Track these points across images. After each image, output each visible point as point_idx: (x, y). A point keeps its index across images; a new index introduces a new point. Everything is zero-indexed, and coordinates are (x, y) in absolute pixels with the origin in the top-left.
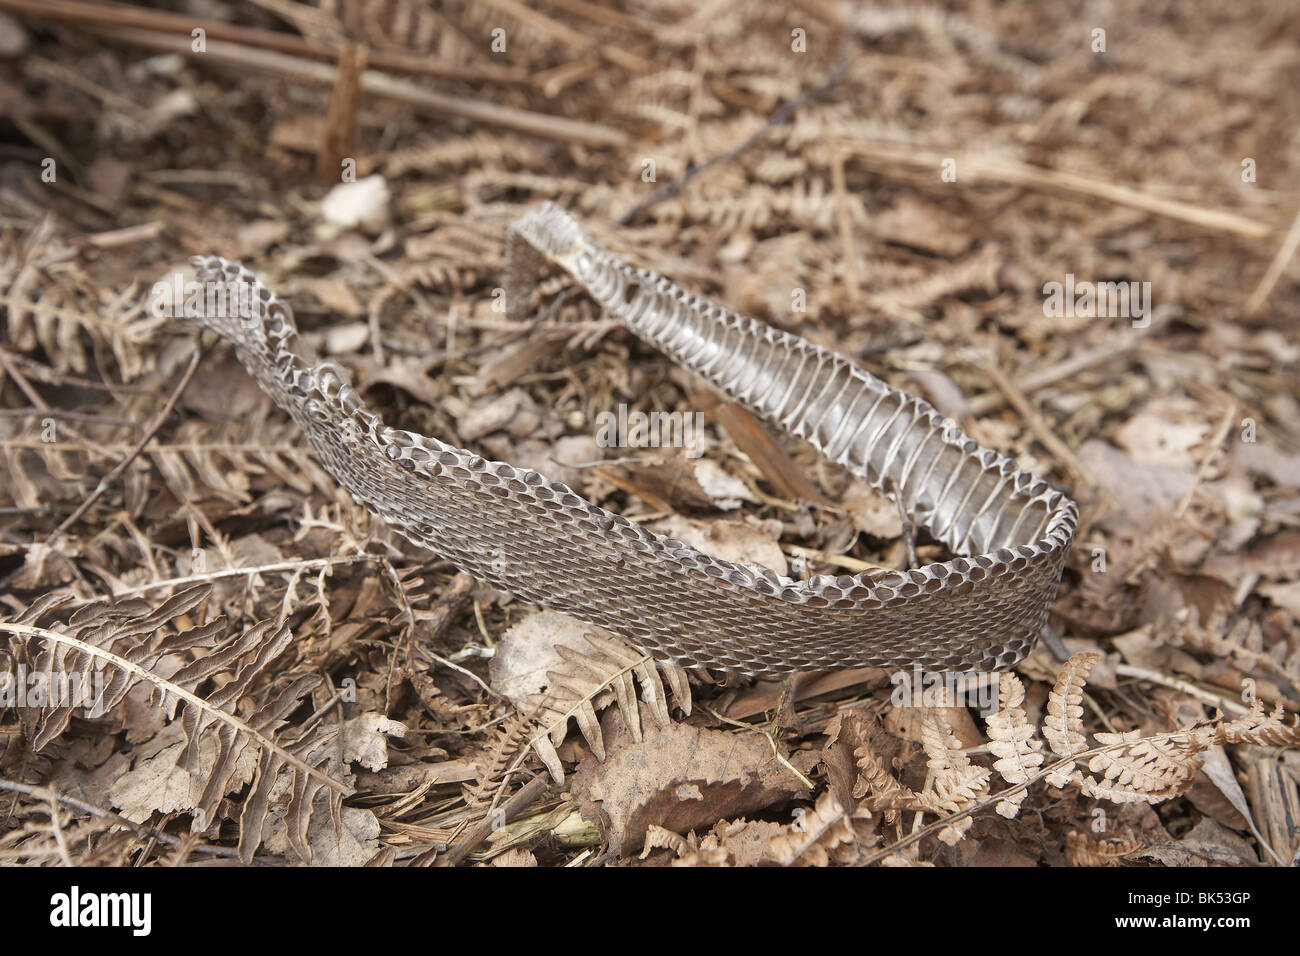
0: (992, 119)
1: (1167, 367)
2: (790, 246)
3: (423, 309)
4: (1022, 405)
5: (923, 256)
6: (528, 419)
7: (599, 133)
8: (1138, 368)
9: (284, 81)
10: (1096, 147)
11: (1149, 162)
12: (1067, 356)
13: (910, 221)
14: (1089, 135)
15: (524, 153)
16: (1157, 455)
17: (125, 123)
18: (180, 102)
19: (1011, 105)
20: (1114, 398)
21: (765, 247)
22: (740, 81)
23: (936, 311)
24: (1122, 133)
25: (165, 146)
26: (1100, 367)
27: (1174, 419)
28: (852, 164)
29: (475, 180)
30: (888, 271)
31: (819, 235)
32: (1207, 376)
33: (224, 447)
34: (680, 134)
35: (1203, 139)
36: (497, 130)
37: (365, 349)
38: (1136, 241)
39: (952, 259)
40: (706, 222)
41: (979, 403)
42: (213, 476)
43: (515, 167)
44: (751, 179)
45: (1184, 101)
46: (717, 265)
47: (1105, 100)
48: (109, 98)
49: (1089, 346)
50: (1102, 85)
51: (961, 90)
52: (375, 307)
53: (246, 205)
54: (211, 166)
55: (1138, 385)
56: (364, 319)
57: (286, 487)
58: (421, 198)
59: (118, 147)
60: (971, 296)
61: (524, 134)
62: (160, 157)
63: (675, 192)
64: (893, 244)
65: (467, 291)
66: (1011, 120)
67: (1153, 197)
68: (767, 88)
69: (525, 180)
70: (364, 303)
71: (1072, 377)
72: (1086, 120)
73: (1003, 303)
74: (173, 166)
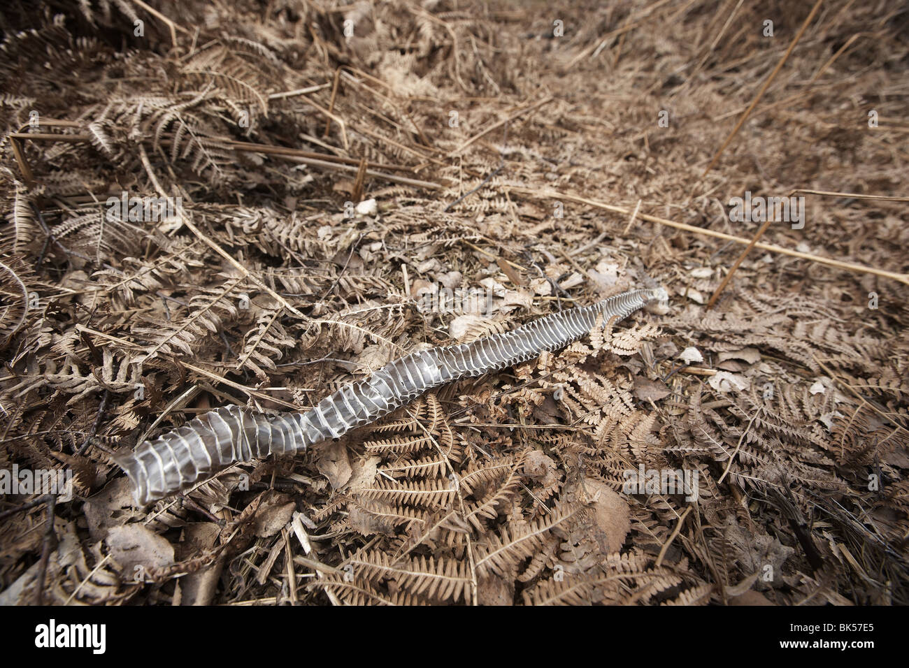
0: (546, 180)
1: (605, 250)
2: (496, 217)
3: (396, 237)
4: (571, 260)
5: (535, 220)
6: (438, 267)
7: (432, 184)
8: (598, 250)
9: (338, 171)
10: (575, 188)
11: (590, 192)
12: (578, 247)
13: (528, 210)
14: (573, 185)
15: (410, 191)
16: (607, 273)
17: (294, 185)
18: (309, 178)
19: (550, 176)
20: (593, 258)
21: (489, 218)
22: (473, 168)
23: (540, 236)
24: (581, 184)
25: (306, 191)
26: (586, 250)
27: (609, 263)
28: (510, 193)
29: (398, 199)
30: (525, 224)
31: (503, 214)
32: (615, 252)
33: (355, 276)
34: (458, 184)
35: (603, 186)
36: (402, 184)
37: (382, 249)
38: (592, 215)
39: (541, 221)
40: (470, 210)
41: (558, 260)
42: (354, 285)
43: (409, 195)
44: (481, 198)
45: (597, 175)
46: (476, 222)
47: (576, 174)
48: (289, 178)
49: (584, 244)
50: (574, 170)
51: (535, 171)
52: (383, 237)
53: (333, 209)
54: (319, 198)
55: (599, 255)
56: (380, 241)
57: (374, 287)
58: (385, 205)
59: (293, 193)
60: (548, 231)
61: (409, 185)
62: (305, 195)
63: (459, 203)
64: (524, 216)
65: (407, 232)
66: (550, 180)
67: (595, 202)
68: (482, 170)
69: (413, 199)
70: (380, 235)
71: (581, 253)
72: (571, 180)
73: (557, 233)
74: (308, 198)
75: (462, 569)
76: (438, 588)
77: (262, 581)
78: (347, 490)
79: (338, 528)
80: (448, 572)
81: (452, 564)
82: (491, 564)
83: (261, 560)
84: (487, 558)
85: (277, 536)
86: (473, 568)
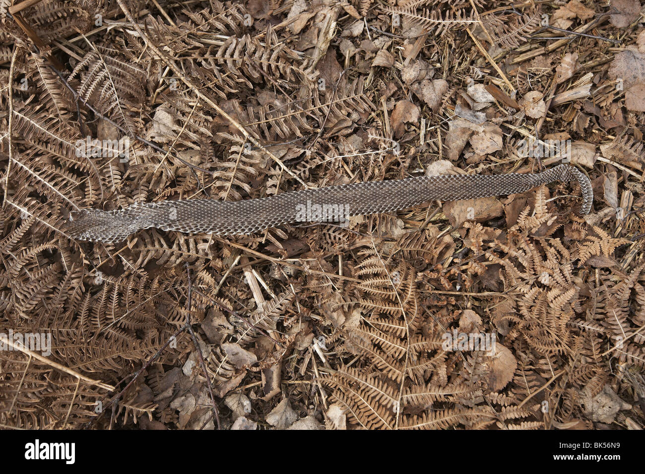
75: (395, 394)
76: (380, 399)
77: (303, 374)
78: (343, 327)
79: (339, 350)
80: (388, 392)
81: (390, 390)
82: (410, 400)
83: (300, 361)
84: (409, 396)
85: (306, 350)
86: (400, 397)
